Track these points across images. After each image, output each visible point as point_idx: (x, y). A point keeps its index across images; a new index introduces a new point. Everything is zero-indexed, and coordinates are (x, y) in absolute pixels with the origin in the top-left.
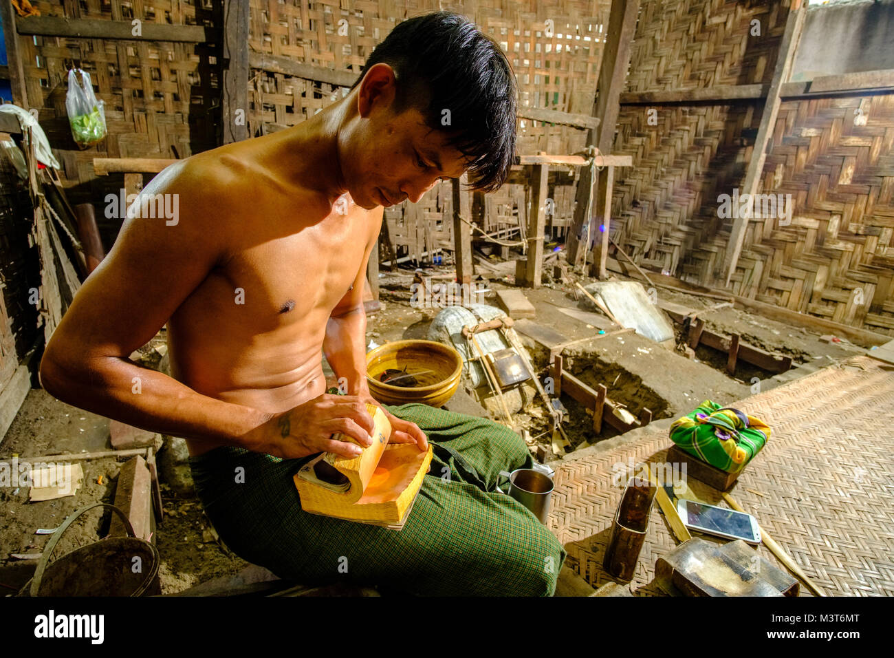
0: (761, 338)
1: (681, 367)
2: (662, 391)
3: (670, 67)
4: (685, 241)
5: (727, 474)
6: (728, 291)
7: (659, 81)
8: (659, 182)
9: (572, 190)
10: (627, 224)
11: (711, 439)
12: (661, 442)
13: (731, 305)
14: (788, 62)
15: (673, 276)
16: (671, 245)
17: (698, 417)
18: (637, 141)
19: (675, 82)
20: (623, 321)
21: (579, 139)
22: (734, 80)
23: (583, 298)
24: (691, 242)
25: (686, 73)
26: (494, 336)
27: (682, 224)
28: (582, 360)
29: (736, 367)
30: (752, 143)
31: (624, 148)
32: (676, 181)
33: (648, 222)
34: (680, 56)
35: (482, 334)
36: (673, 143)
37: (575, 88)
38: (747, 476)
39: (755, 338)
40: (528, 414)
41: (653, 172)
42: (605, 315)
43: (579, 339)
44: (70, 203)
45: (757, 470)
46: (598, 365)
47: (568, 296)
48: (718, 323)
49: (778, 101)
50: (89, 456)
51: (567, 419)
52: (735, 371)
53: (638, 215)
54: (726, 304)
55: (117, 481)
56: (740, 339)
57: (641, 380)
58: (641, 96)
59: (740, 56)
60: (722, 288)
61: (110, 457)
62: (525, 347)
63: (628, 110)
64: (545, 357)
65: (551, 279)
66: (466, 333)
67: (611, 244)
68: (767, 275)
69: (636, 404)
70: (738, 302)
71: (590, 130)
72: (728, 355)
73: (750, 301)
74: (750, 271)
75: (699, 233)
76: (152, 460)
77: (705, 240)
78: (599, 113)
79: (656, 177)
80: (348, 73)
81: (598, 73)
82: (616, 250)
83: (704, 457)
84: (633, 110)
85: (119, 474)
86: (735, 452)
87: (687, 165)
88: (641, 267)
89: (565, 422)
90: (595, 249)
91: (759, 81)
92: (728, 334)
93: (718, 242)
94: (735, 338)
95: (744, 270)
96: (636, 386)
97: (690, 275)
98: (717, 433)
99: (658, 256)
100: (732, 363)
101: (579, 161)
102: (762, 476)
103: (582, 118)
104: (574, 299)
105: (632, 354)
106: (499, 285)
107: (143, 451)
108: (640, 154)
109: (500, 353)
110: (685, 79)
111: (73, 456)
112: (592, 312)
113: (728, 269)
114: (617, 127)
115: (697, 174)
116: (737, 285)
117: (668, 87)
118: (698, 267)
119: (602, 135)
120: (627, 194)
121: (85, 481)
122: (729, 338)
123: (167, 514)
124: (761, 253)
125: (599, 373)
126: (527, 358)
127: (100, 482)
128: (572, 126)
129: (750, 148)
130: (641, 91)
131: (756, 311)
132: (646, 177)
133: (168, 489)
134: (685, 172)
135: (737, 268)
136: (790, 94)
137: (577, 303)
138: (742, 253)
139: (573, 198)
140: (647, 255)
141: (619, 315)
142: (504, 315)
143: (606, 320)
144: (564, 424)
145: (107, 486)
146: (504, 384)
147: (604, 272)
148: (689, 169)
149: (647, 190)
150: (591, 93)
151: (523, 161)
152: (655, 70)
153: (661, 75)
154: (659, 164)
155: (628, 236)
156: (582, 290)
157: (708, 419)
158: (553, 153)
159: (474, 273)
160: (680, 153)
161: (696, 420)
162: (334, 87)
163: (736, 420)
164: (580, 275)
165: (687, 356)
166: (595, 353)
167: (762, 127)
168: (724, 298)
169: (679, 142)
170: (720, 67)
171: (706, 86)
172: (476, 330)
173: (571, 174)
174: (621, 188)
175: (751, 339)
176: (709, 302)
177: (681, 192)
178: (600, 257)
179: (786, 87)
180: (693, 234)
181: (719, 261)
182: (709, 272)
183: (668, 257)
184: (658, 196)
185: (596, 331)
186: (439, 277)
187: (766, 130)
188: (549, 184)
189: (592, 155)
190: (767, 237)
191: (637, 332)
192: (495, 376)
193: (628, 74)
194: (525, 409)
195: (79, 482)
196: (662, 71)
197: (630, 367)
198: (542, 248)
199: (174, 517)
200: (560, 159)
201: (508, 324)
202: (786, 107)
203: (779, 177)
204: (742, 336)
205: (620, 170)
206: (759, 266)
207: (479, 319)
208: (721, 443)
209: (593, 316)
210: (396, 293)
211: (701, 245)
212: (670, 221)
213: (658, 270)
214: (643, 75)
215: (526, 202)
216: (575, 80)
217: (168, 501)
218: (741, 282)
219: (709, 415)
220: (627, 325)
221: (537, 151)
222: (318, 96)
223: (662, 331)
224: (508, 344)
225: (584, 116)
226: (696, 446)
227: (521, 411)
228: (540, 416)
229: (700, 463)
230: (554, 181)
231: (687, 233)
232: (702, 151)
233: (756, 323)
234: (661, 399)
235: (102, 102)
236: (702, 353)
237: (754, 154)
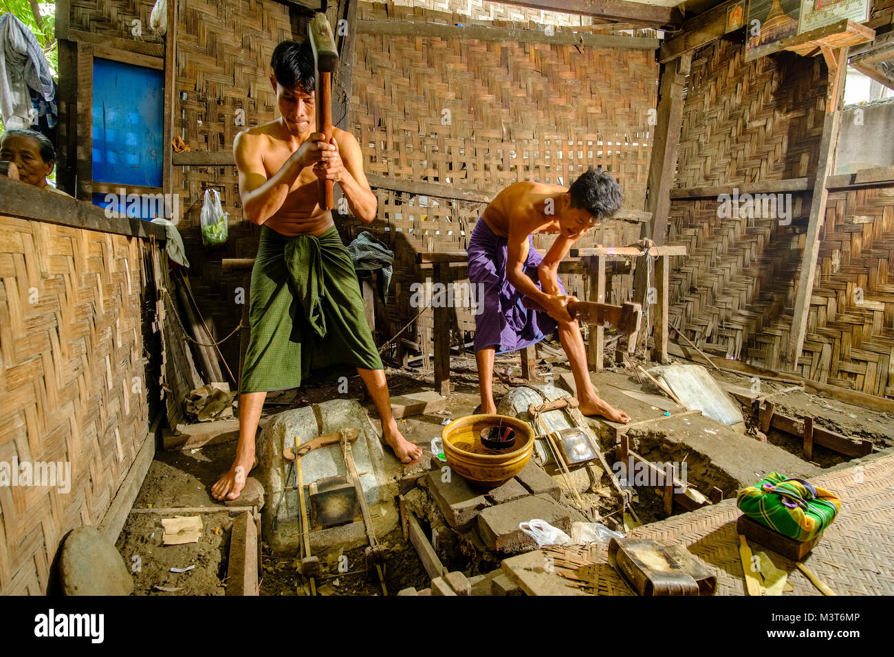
0: (837, 422)
1: (751, 448)
2: (733, 471)
3: (716, 166)
4: (747, 326)
5: (799, 543)
6: (798, 375)
7: (706, 178)
8: (715, 269)
9: (630, 278)
10: (686, 309)
11: (779, 507)
12: (731, 514)
13: (802, 389)
14: (830, 158)
15: (737, 360)
16: (733, 329)
17: (765, 487)
18: (690, 232)
19: (722, 179)
20: (688, 404)
21: (633, 232)
22: (780, 175)
23: (647, 381)
24: (754, 327)
25: (733, 169)
26: (559, 415)
27: (742, 309)
28: (647, 440)
29: (813, 451)
30: (805, 231)
31: (678, 238)
32: (732, 268)
33: (707, 308)
34: (725, 156)
35: (548, 414)
36: (726, 233)
37: (626, 187)
38: (822, 549)
39: (829, 421)
40: (597, 493)
41: (708, 260)
42: (670, 397)
43: (644, 420)
44: (194, 295)
45: (832, 544)
46: (664, 445)
47: (631, 379)
48: (789, 406)
49: (825, 193)
50: (207, 510)
51: (636, 500)
52: (813, 456)
53: (696, 301)
54: (796, 388)
55: (231, 533)
56: (813, 422)
57: (710, 460)
58: (690, 192)
59: (782, 154)
60: (790, 371)
61: (224, 511)
62: (591, 427)
63: (680, 204)
64: (611, 437)
65: (613, 364)
66: (533, 412)
67: (671, 329)
68: (836, 358)
69: (707, 484)
70: (808, 385)
71: (644, 224)
72: (802, 439)
73: (823, 384)
74: (818, 354)
75: (761, 318)
76: (258, 516)
77: (767, 324)
78: (651, 208)
79: (712, 265)
80: (423, 183)
81: (647, 173)
82: (677, 335)
83: (773, 525)
84: (683, 204)
85: (232, 526)
86: (803, 520)
87: (742, 253)
88: (704, 351)
89: (634, 502)
90: (656, 333)
91: (805, 175)
92: (800, 418)
93: (781, 325)
94: (808, 421)
95: (812, 353)
96: (705, 466)
97: (756, 359)
98: (784, 501)
99: (721, 341)
100: (808, 448)
101: (634, 252)
102: (837, 548)
103: (635, 213)
104: (637, 382)
105: (699, 434)
106: (562, 369)
107: (251, 508)
108: (694, 244)
109: (567, 432)
110: (731, 175)
111: (195, 509)
112: (656, 394)
113: (794, 352)
114: (669, 220)
115: (752, 261)
116: (806, 369)
117: (716, 182)
118: (763, 350)
119: (655, 227)
120: (684, 282)
121: (204, 530)
122: (802, 422)
123: (266, 569)
124: (828, 337)
125: (666, 453)
126: (593, 437)
127: (217, 533)
128: (626, 220)
129: (803, 236)
130: (690, 187)
131: (830, 395)
132: (702, 265)
133: (266, 547)
134: (740, 259)
135: (804, 351)
136: (837, 186)
137: (641, 386)
138: (807, 336)
139: (631, 286)
140: (709, 340)
141: (683, 397)
142: (569, 396)
143: (671, 402)
144: (634, 504)
145: (222, 536)
146: (570, 462)
147: (665, 356)
148: (744, 256)
149: (704, 277)
150: (642, 190)
151: (581, 253)
152: (702, 168)
153: (708, 172)
154: (714, 252)
155: (688, 321)
156: (645, 373)
157: (774, 488)
158: (609, 245)
159: (537, 357)
160: (733, 242)
161: (763, 489)
162: (412, 195)
163: (803, 489)
164: (643, 359)
165: (759, 439)
166: (661, 433)
167: (812, 217)
168: (793, 381)
169: (731, 232)
170: (764, 164)
171: (753, 181)
172: (543, 410)
173: (627, 264)
174: (678, 276)
175: (826, 423)
176: (778, 386)
177: (739, 278)
178: (661, 341)
179: (831, 179)
180: (755, 318)
181: (784, 345)
182: (776, 355)
183: (731, 341)
184: (715, 283)
185: (661, 413)
186: (503, 361)
187: (817, 219)
188: (606, 273)
189: (647, 246)
190: (832, 320)
191: (703, 414)
192: (562, 454)
193: (676, 172)
194: (593, 488)
195: (200, 531)
196: (708, 168)
197: (698, 447)
198: (603, 332)
199: (271, 573)
200: (616, 251)
201: (573, 405)
202: (834, 197)
203: (836, 261)
204: (816, 419)
205: (675, 258)
206: (827, 350)
207: (545, 399)
208: (789, 511)
209: (658, 398)
210: (463, 375)
211: (764, 329)
212: (729, 306)
213: (723, 354)
214: (691, 173)
215: (585, 290)
216: (626, 180)
217: (266, 558)
218: (811, 366)
219: (774, 485)
220: (693, 407)
221: (593, 244)
222: (398, 203)
223: (731, 415)
224: (573, 423)
225: (637, 211)
226: (764, 514)
227: (589, 491)
228: (608, 495)
229: (770, 531)
230: (611, 271)
231: (748, 318)
232: (755, 240)
233: (830, 407)
234: (732, 478)
235: (227, 213)
236: (775, 437)
237: (808, 241)
